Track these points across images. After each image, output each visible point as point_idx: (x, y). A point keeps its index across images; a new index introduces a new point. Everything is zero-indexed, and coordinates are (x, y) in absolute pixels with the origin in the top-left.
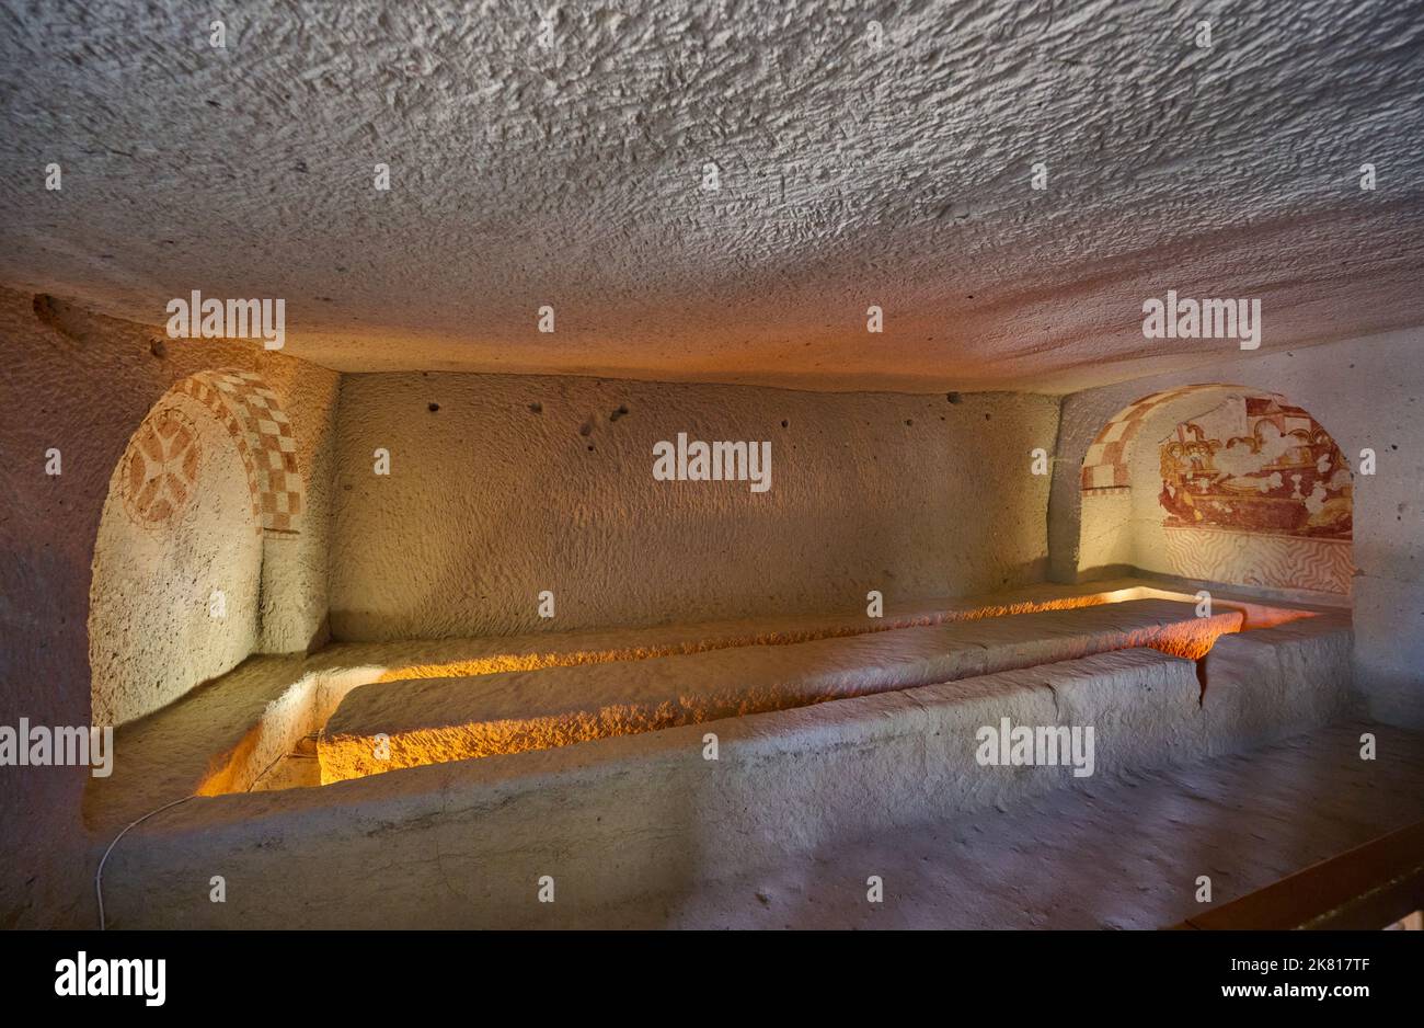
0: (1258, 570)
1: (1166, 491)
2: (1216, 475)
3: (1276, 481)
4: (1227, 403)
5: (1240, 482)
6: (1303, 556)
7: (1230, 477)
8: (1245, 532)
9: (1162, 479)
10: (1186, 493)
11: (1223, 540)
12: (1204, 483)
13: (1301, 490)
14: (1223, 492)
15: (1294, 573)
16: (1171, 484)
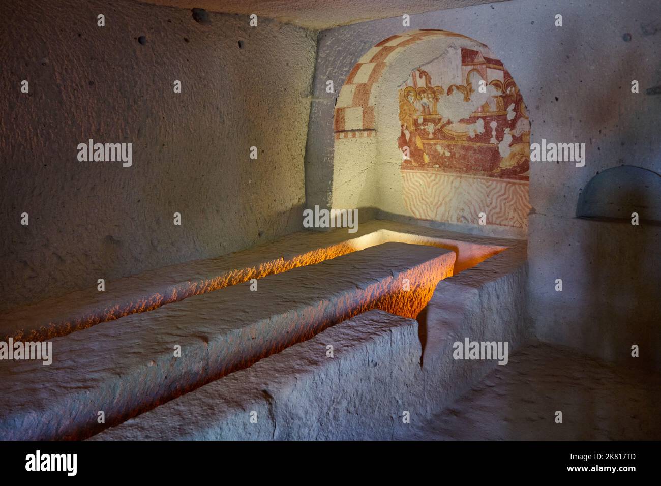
0: (466, 209)
1: (403, 135)
2: (440, 120)
3: (479, 127)
4: (448, 52)
5: (457, 128)
6: (495, 196)
7: (449, 122)
8: (459, 174)
9: (400, 123)
10: (418, 137)
11: (444, 182)
12: (431, 128)
13: (496, 135)
14: (444, 137)
15: (491, 211)
16: (407, 128)
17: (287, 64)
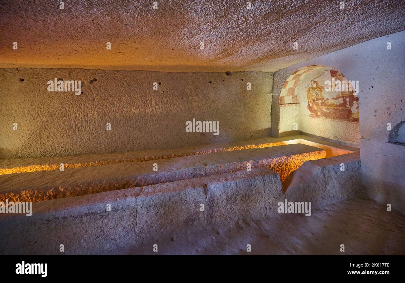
0: (337, 134)
1: (309, 105)
2: (323, 99)
3: (341, 101)
4: (325, 73)
5: (331, 102)
6: (351, 129)
7: (327, 99)
8: (333, 120)
9: (308, 101)
10: (315, 105)
11: (327, 122)
12: (320, 102)
13: (349, 104)
14: (326, 105)
15: (349, 135)
16: (310, 102)
17: (261, 84)
